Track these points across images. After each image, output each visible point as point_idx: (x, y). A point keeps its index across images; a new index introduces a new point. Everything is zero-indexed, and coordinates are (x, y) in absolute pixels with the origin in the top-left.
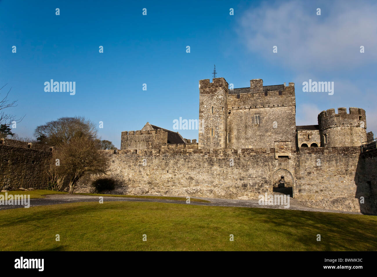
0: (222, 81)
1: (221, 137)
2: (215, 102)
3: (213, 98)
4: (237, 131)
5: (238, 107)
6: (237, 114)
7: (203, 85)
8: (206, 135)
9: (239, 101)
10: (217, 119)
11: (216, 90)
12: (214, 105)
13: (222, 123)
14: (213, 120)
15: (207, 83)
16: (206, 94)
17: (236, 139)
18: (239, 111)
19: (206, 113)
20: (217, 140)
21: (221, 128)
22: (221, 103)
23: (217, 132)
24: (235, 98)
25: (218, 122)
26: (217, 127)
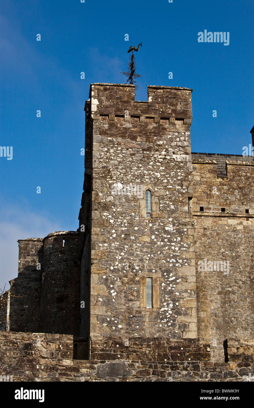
0: (186, 100)
1: (186, 314)
2: (158, 175)
3: (149, 158)
4: (219, 297)
5: (223, 210)
6: (218, 234)
7: (107, 103)
8: (123, 301)
9: (223, 185)
10: (170, 241)
11: (160, 131)
12: (155, 184)
13: (188, 256)
14: (152, 243)
15: (126, 99)
16: (120, 139)
17: (218, 328)
18: (224, 221)
19: (121, 213)
20: (173, 325)
21: (185, 279)
22: (181, 180)
23: (171, 292)
24: (208, 175)
25: (174, 251)
26: (168, 271)
